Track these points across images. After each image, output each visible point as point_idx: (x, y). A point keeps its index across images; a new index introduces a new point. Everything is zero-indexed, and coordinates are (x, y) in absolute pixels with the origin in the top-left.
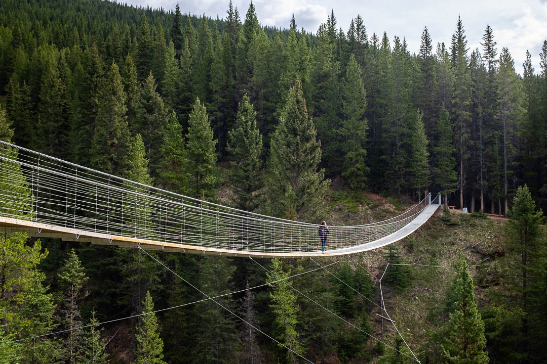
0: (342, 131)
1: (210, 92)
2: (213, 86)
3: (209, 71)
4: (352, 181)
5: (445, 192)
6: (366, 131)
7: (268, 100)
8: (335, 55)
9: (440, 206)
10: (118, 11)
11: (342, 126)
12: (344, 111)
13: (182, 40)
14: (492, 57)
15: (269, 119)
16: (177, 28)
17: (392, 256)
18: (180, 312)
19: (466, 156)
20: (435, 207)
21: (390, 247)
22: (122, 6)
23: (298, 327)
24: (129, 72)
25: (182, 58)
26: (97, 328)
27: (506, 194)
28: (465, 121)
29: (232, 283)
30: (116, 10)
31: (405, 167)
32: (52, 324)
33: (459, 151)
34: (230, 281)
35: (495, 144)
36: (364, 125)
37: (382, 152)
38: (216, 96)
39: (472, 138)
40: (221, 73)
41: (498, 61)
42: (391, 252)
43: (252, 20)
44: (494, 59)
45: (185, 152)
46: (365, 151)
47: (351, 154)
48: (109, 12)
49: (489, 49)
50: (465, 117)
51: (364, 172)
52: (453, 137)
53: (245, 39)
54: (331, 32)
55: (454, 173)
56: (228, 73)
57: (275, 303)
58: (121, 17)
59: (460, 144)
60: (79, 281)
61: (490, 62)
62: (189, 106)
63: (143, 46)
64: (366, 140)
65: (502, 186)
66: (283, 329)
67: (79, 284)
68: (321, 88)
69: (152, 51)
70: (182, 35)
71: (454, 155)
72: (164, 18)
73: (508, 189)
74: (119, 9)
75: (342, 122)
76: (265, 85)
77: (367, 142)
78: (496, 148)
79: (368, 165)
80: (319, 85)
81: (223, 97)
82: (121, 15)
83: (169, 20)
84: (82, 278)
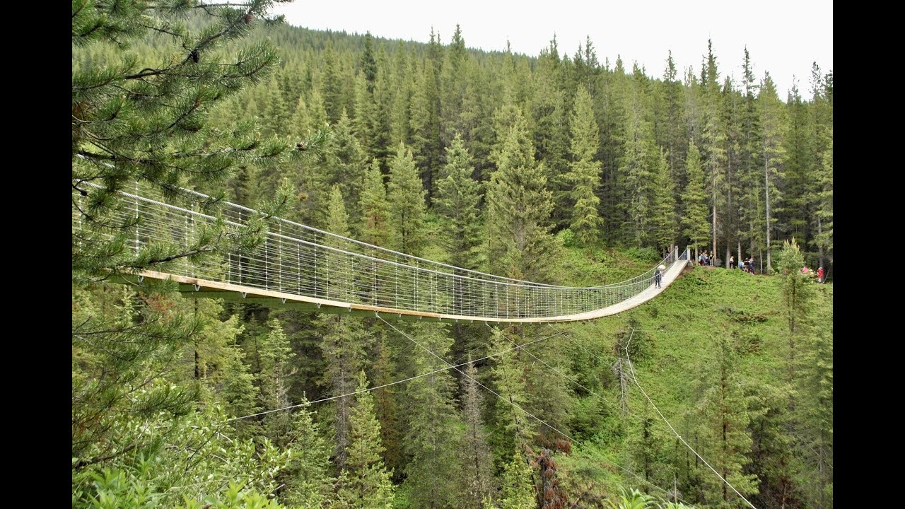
0: (570, 176)
1: (411, 132)
2: (415, 125)
3: (409, 107)
4: (583, 233)
5: (695, 246)
6: (599, 175)
7: (481, 141)
8: (560, 83)
9: (689, 263)
10: (291, 34)
11: (570, 170)
12: (571, 151)
13: (374, 70)
14: (751, 81)
15: (483, 162)
16: (368, 55)
17: (633, 323)
18: (388, 391)
19: (721, 202)
20: (684, 263)
21: (631, 312)
22: (296, 28)
23: (526, 406)
24: (317, 111)
25: (375, 91)
26: (308, 409)
27: (768, 245)
28: (719, 160)
29: (450, 357)
30: (289, 32)
31: (647, 217)
32: (255, 407)
33: (712, 196)
34: (447, 354)
35: (756, 186)
36: (597, 167)
37: (618, 199)
38: (417, 137)
39: (726, 180)
40: (423, 108)
41: (758, 86)
42: (632, 318)
43: (458, 43)
44: (752, 84)
45: (389, 205)
46: (597, 200)
47: (580, 203)
48: (281, 37)
49: (747, 71)
50: (719, 156)
51: (597, 223)
52: (704, 179)
53: (451, 67)
54: (554, 55)
55: (706, 224)
56: (431, 108)
57: (498, 379)
58: (296, 42)
59: (713, 186)
60: (285, 357)
61: (748, 88)
62: (386, 148)
63: (330, 78)
64: (597, 184)
65: (764, 236)
66: (510, 408)
67: (285, 360)
68: (544, 123)
69: (340, 84)
70: (374, 64)
71: (706, 201)
72: (346, 41)
73: (771, 239)
74: (293, 32)
75: (570, 164)
76: (477, 122)
77: (600, 188)
78: (757, 191)
79: (602, 215)
80: (542, 120)
81: (428, 137)
82: (295, 39)
83: (353, 43)
84: (288, 354)
